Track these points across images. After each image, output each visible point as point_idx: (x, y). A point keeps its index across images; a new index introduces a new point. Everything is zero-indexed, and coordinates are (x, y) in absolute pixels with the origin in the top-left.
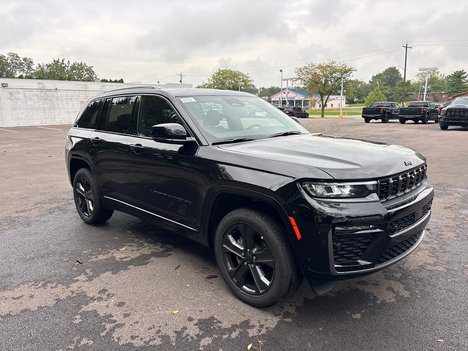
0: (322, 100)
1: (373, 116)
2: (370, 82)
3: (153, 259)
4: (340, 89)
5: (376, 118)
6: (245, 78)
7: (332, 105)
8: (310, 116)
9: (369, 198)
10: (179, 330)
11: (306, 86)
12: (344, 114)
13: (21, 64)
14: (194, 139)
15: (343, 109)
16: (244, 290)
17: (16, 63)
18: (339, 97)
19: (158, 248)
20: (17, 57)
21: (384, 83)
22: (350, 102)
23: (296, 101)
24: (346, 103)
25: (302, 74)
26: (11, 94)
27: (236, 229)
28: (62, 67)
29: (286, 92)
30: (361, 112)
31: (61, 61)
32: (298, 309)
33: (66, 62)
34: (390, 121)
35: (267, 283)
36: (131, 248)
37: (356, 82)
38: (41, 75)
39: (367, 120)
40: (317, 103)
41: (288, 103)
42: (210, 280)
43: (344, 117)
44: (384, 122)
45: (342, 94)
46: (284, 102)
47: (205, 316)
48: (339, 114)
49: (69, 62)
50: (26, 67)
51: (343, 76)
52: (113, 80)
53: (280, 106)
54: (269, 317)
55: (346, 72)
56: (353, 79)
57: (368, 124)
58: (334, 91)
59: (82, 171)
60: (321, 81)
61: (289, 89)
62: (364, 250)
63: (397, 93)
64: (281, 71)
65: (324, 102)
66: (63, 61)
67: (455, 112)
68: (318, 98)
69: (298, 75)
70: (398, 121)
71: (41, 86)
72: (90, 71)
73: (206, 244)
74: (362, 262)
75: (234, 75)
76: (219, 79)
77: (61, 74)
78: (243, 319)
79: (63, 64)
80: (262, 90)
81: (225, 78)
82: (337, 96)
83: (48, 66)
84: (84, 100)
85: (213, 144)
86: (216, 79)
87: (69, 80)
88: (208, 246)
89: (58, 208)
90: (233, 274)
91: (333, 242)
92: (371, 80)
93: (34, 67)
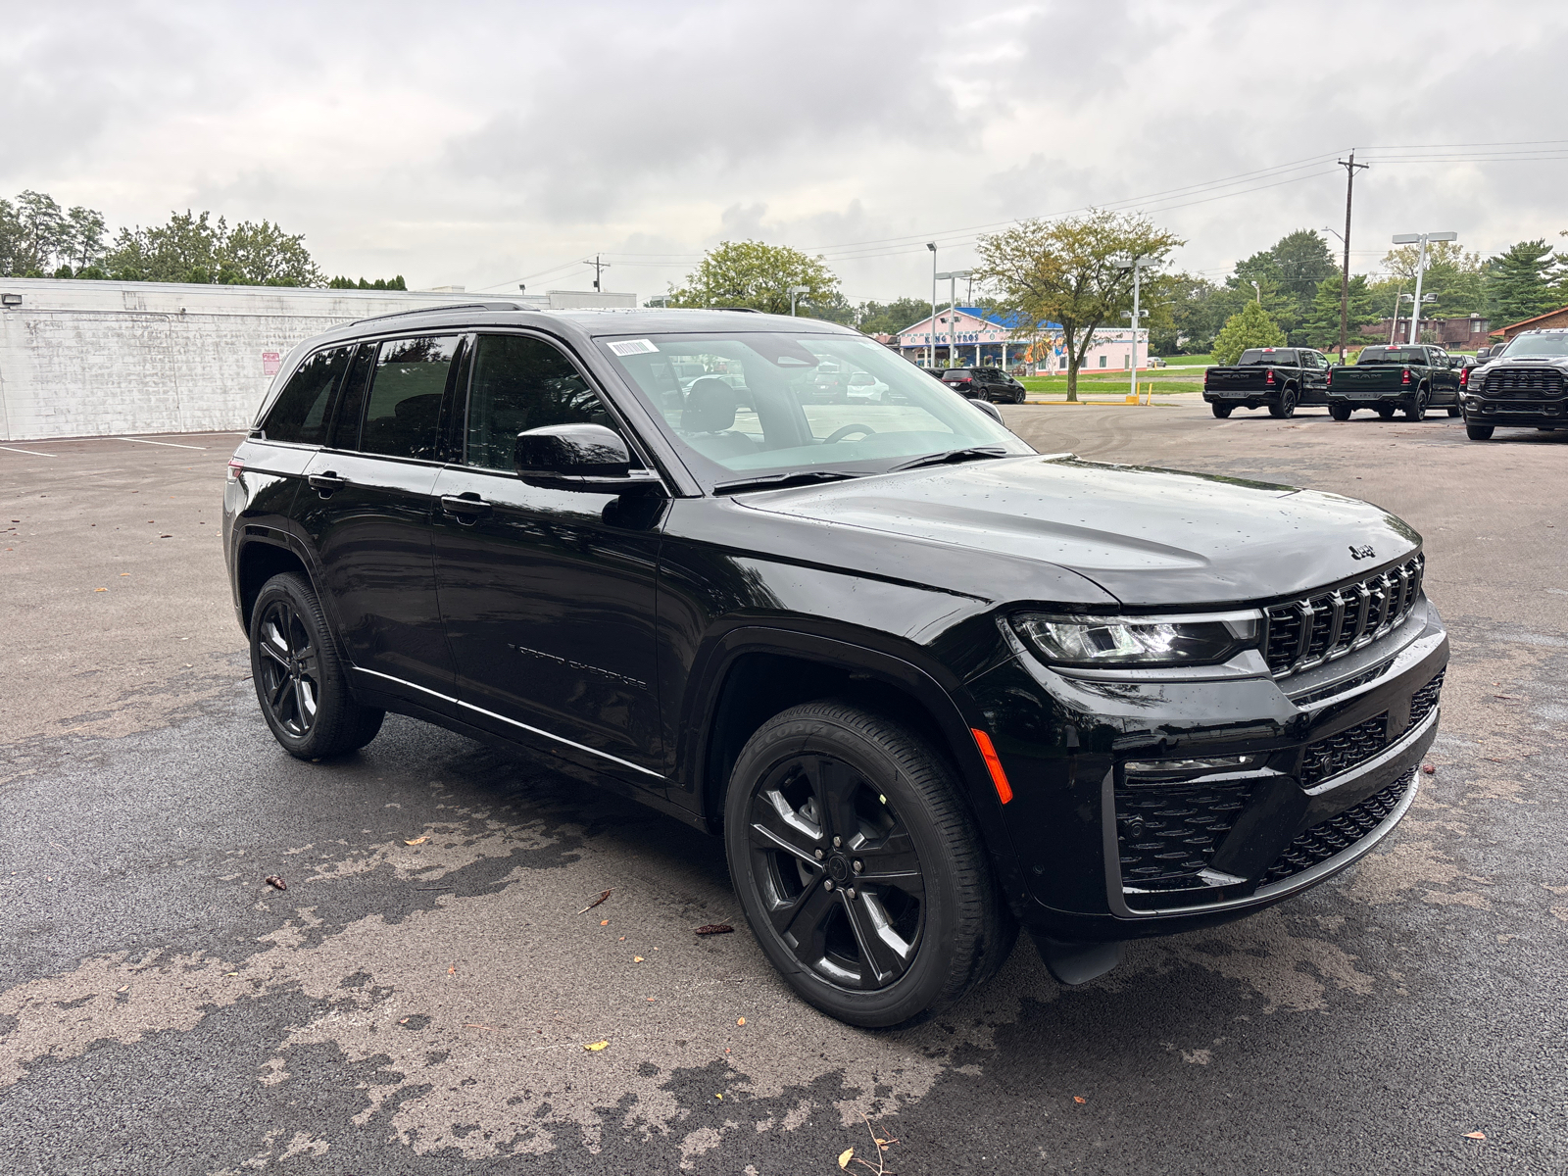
0: (1070, 343)
1: (1241, 395)
2: (1230, 282)
3: (517, 872)
4: (1129, 306)
5: (1252, 404)
6: (810, 271)
7: (1103, 359)
8: (1029, 397)
9: (1233, 667)
10: (613, 1104)
11: (1015, 298)
12: (1144, 389)
13: (64, 229)
14: (653, 475)
15: (1140, 374)
16: (824, 974)
17: (48, 228)
18: (1127, 334)
19: (536, 839)
20: (51, 205)
21: (1276, 285)
22: (1163, 349)
23: (984, 347)
24: (1151, 354)
25: (1003, 257)
26: (33, 329)
27: (795, 771)
28: (202, 240)
29: (949, 317)
30: (1202, 382)
31: (196, 219)
32: (1004, 1035)
33: (212, 223)
34: (1297, 411)
35: (901, 948)
36: (446, 838)
37: (1184, 283)
38: (131, 266)
39: (1222, 410)
40: (1052, 354)
41: (954, 355)
42: (709, 942)
43: (1142, 398)
44: (1277, 414)
45: (1135, 322)
46: (942, 352)
47: (697, 1058)
48: (1126, 388)
49: (222, 221)
50: (81, 238)
51: (1140, 263)
52: (372, 282)
53: (929, 363)
54: (909, 1061)
55: (1150, 248)
56: (1172, 272)
57: (1225, 424)
58: (1109, 313)
59: (278, 583)
60: (1066, 279)
61: (958, 307)
62: (1219, 838)
63: (1320, 320)
64: (931, 247)
65: (1077, 349)
66: (203, 219)
67: (1516, 381)
68: (1055, 336)
69: (990, 259)
70: (1324, 410)
71: (131, 302)
72: (294, 251)
73: (696, 821)
74: (1214, 879)
75: (776, 263)
76: (724, 276)
77: (197, 263)
78: (821, 1069)
79: (205, 228)
80: (866, 311)
81: (745, 273)
82: (1118, 330)
83: (155, 235)
84: (275, 348)
85: (719, 492)
86: (715, 275)
87: (224, 280)
88: (702, 828)
89: (199, 705)
90: (786, 922)
91: (1118, 811)
92: (1234, 276)
93: (108, 239)
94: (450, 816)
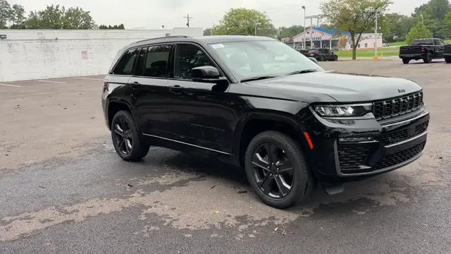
0: (353, 40)
1: (412, 55)
2: (412, 15)
3: (191, 182)
4: (374, 26)
5: (417, 58)
6: (261, 17)
7: (366, 44)
8: (339, 59)
9: (365, 117)
10: (222, 221)
11: (333, 24)
12: (379, 55)
13: (11, 12)
14: (225, 78)
15: (379, 49)
16: (269, 196)
17: (6, 12)
18: (373, 35)
19: (194, 176)
20: (7, 4)
21: (429, 15)
22: (388, 40)
23: (323, 42)
24: (383, 42)
25: (329, 10)
26: (10, 46)
27: (262, 148)
28: (57, 14)
29: (310, 32)
30: (398, 51)
31: (55, 7)
33: (60, 8)
34: (433, 60)
35: (289, 187)
36: (171, 176)
37: (395, 16)
38: (34, 24)
39: (406, 61)
40: (347, 43)
41: (312, 44)
42: (242, 194)
43: (379, 58)
44: (426, 62)
45: (376, 32)
46: (308, 44)
47: (241, 214)
48: (373, 55)
49: (63, 8)
50: (17, 15)
51: (378, 10)
52: (113, 26)
53: (303, 48)
54: (291, 214)
55: (381, 5)
56: (390, 12)
57: (407, 66)
58: (367, 28)
59: (119, 113)
61: (314, 28)
62: (364, 157)
63: (446, 28)
64: (303, 7)
65: (356, 41)
66: (57, 7)
68: (348, 37)
69: (324, 11)
70: (444, 60)
71: (41, 36)
72: (87, 17)
73: (236, 163)
74: (363, 167)
75: (249, 15)
76: (232, 20)
77: (55, 22)
78: (270, 215)
79: (58, 10)
80: (281, 30)
81: (239, 19)
82: (371, 34)
83: (41, 13)
84: (86, 50)
85: (242, 82)
86: (229, 20)
87: (65, 28)
88: (239, 165)
89: (94, 150)
90: (261, 185)
91: (338, 150)
92: (414, 13)
93: (26, 15)
94: (170, 171)
